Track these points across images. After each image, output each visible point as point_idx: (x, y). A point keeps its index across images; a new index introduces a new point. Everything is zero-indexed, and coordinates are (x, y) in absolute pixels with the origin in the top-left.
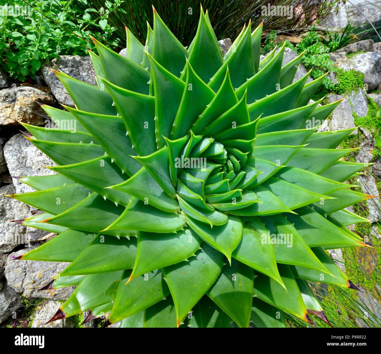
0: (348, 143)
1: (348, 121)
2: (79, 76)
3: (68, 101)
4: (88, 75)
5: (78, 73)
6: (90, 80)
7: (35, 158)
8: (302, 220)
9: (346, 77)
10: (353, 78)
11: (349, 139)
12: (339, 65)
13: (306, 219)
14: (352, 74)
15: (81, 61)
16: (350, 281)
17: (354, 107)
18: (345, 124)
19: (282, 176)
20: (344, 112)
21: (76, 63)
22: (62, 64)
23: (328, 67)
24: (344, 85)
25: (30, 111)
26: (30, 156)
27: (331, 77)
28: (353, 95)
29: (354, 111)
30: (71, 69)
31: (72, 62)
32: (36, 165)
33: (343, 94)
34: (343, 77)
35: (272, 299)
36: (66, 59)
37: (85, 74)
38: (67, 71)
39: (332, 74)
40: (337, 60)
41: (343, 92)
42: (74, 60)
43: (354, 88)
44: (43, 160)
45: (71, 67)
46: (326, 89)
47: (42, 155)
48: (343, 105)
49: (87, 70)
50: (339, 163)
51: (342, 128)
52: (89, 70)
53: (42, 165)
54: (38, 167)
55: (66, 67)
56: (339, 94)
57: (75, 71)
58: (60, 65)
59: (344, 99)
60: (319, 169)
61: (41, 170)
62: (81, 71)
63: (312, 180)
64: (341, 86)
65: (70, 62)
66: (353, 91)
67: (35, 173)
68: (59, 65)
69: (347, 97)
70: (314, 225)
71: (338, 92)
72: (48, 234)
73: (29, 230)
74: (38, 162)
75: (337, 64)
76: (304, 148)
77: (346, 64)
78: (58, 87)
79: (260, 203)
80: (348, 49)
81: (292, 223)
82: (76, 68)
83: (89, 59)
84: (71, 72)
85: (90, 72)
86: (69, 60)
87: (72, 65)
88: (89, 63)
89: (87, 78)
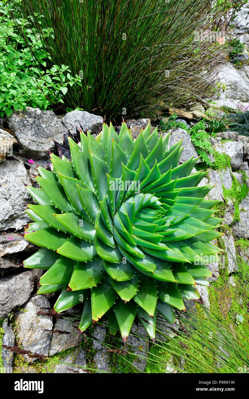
0: (218, 207)
1: (219, 191)
3: (31, 145)
4: (46, 127)
5: (39, 124)
6: (48, 131)
8: (193, 245)
9: (220, 158)
10: (224, 160)
11: (219, 205)
12: (216, 148)
13: (195, 245)
14: (224, 156)
15: (41, 114)
16: (213, 274)
17: (223, 181)
18: (217, 193)
19: (185, 221)
20: (217, 184)
21: (38, 115)
22: (27, 114)
23: (209, 150)
24: (218, 163)
27: (210, 157)
28: (223, 172)
29: (223, 184)
30: (34, 119)
33: (217, 170)
34: (218, 158)
35: (180, 280)
36: (30, 111)
37: (44, 126)
39: (211, 155)
40: (215, 144)
41: (217, 169)
42: (36, 113)
43: (224, 167)
45: (34, 118)
46: (207, 165)
48: (216, 178)
49: (45, 123)
50: (211, 217)
51: (215, 195)
55: (30, 117)
56: (215, 170)
57: (36, 122)
59: (217, 174)
60: (203, 219)
62: (41, 123)
63: (200, 224)
64: (216, 164)
65: (33, 114)
66: (223, 169)
68: (24, 115)
69: (220, 173)
70: (199, 247)
71: (214, 167)
75: (215, 147)
76: (198, 208)
77: (221, 149)
78: (24, 133)
79: (175, 234)
80: (223, 136)
81: (189, 246)
82: (38, 120)
83: (47, 114)
84: (34, 122)
85: (48, 125)
86: (32, 112)
87: (35, 117)
88: (47, 117)
89: (46, 129)
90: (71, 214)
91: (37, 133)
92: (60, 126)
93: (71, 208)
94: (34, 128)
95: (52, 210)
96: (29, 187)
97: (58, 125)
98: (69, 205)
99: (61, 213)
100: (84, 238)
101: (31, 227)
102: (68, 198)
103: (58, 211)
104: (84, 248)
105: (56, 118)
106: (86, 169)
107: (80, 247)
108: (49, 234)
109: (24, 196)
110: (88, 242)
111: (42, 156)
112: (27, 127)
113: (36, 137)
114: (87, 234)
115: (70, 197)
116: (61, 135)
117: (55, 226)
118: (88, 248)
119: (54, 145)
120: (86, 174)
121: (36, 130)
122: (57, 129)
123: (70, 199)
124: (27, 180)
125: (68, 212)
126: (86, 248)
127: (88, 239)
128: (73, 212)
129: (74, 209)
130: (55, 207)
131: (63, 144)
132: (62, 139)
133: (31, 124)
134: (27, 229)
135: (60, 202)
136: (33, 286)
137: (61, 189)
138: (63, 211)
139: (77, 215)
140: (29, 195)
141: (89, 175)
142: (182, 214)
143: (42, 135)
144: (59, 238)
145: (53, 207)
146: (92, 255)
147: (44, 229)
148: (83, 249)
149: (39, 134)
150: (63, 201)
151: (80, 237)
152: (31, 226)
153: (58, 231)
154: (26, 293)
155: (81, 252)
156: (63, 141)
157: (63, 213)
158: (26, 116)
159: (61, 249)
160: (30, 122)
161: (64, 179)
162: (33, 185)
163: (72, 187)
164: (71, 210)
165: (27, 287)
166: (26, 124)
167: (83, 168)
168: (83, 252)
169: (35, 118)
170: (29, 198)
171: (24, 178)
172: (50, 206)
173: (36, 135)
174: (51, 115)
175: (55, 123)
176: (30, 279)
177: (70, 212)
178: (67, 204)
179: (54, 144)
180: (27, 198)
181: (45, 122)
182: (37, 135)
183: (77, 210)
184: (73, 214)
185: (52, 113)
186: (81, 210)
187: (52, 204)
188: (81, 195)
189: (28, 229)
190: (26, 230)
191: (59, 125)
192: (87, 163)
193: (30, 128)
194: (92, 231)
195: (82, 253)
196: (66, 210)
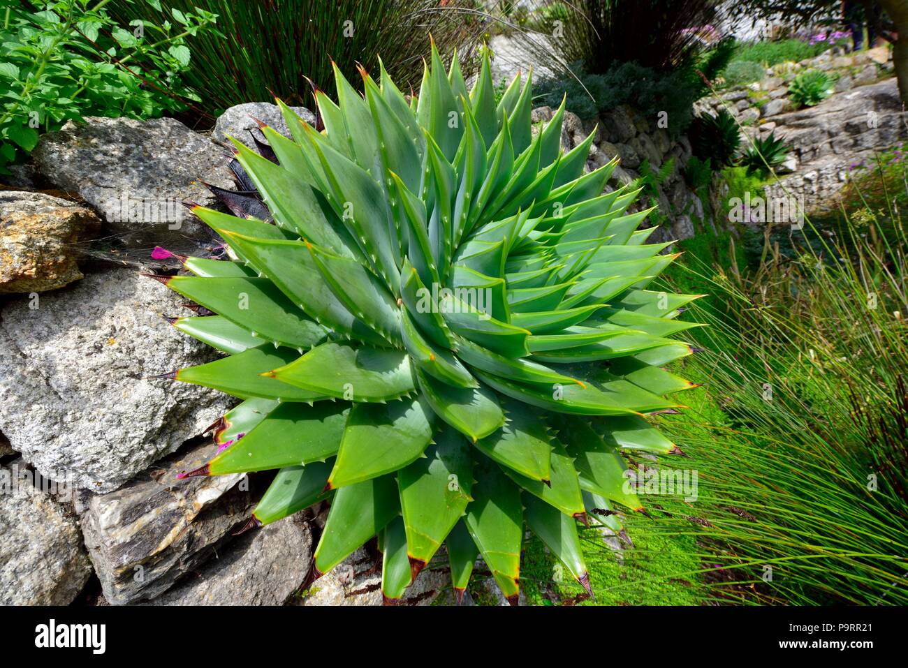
2: (152, 162)
4: (171, 159)
5: (146, 154)
6: (180, 167)
7: (80, 362)
15: (141, 129)
21: (133, 133)
22: (95, 136)
25: (56, 246)
26: (64, 362)
30: (124, 146)
31: (120, 131)
32: (91, 379)
36: (102, 125)
37: (163, 156)
38: (114, 150)
42: (123, 128)
44: (111, 361)
45: (122, 142)
47: (101, 352)
49: (164, 148)
52: (169, 148)
53: (109, 374)
54: (99, 382)
55: (110, 142)
57: (135, 151)
58: (91, 137)
61: (109, 388)
62: (151, 151)
65: (116, 132)
67: (92, 399)
68: (86, 139)
72: (170, 531)
73: (116, 544)
74: (95, 370)
78: (106, 187)
82: (137, 145)
83: (159, 126)
84: (128, 152)
85: (174, 153)
86: (110, 127)
87: (123, 138)
88: (162, 134)
89: (172, 165)
90: (328, 348)
91: (150, 178)
92: (210, 148)
93: (322, 331)
94: (133, 167)
95: (271, 357)
96: (185, 322)
97: (203, 147)
98: (311, 325)
99: (300, 355)
100: (391, 396)
101: (235, 422)
102: (297, 303)
103: (288, 354)
104: (401, 419)
105: (191, 134)
106: (318, 216)
107: (390, 423)
108: (289, 423)
109: (183, 349)
110: (404, 398)
111: (191, 232)
112: (110, 167)
113: (151, 187)
114: (394, 380)
115: (305, 300)
116: (223, 170)
117: (294, 396)
118: (408, 412)
119: (213, 198)
120: (323, 229)
121: (142, 171)
122: (207, 158)
123: (304, 305)
124: (176, 307)
125: (317, 345)
126: (405, 416)
127: (401, 393)
128: (332, 338)
129: (329, 330)
130: (273, 345)
131: (235, 189)
132: (229, 177)
133: (121, 159)
134: (222, 433)
135: (286, 327)
136: (308, 531)
137: (271, 290)
138: (302, 347)
139: (343, 343)
140: (199, 342)
141: (332, 230)
142: (585, 243)
143: (166, 181)
144: (322, 421)
145: (268, 349)
146: (427, 425)
147: (267, 418)
148: (399, 422)
149: (158, 180)
150: (291, 320)
151: (380, 398)
152: (232, 419)
153: (311, 404)
154: (298, 557)
155: (398, 435)
156: (232, 182)
157: (304, 352)
158: (94, 141)
159: (341, 468)
160: (116, 153)
161: (258, 249)
162: (200, 313)
163: (296, 268)
164: (324, 335)
165: (296, 541)
166: (105, 163)
167: (309, 213)
168: (404, 433)
169: (125, 140)
170: (199, 350)
171: (164, 304)
172: (259, 348)
173: (149, 184)
174: (173, 127)
175: (192, 144)
176: (294, 521)
177: (323, 341)
178: (305, 325)
179: (212, 195)
180: (195, 351)
181: (163, 145)
182: (153, 182)
183: (340, 327)
184: (334, 345)
185: (175, 124)
186: (351, 325)
187: (262, 342)
188: (335, 276)
189: (227, 430)
190: (220, 438)
191: (206, 147)
192: (316, 199)
193: (120, 169)
194: (401, 366)
195: (403, 438)
196: (308, 340)
